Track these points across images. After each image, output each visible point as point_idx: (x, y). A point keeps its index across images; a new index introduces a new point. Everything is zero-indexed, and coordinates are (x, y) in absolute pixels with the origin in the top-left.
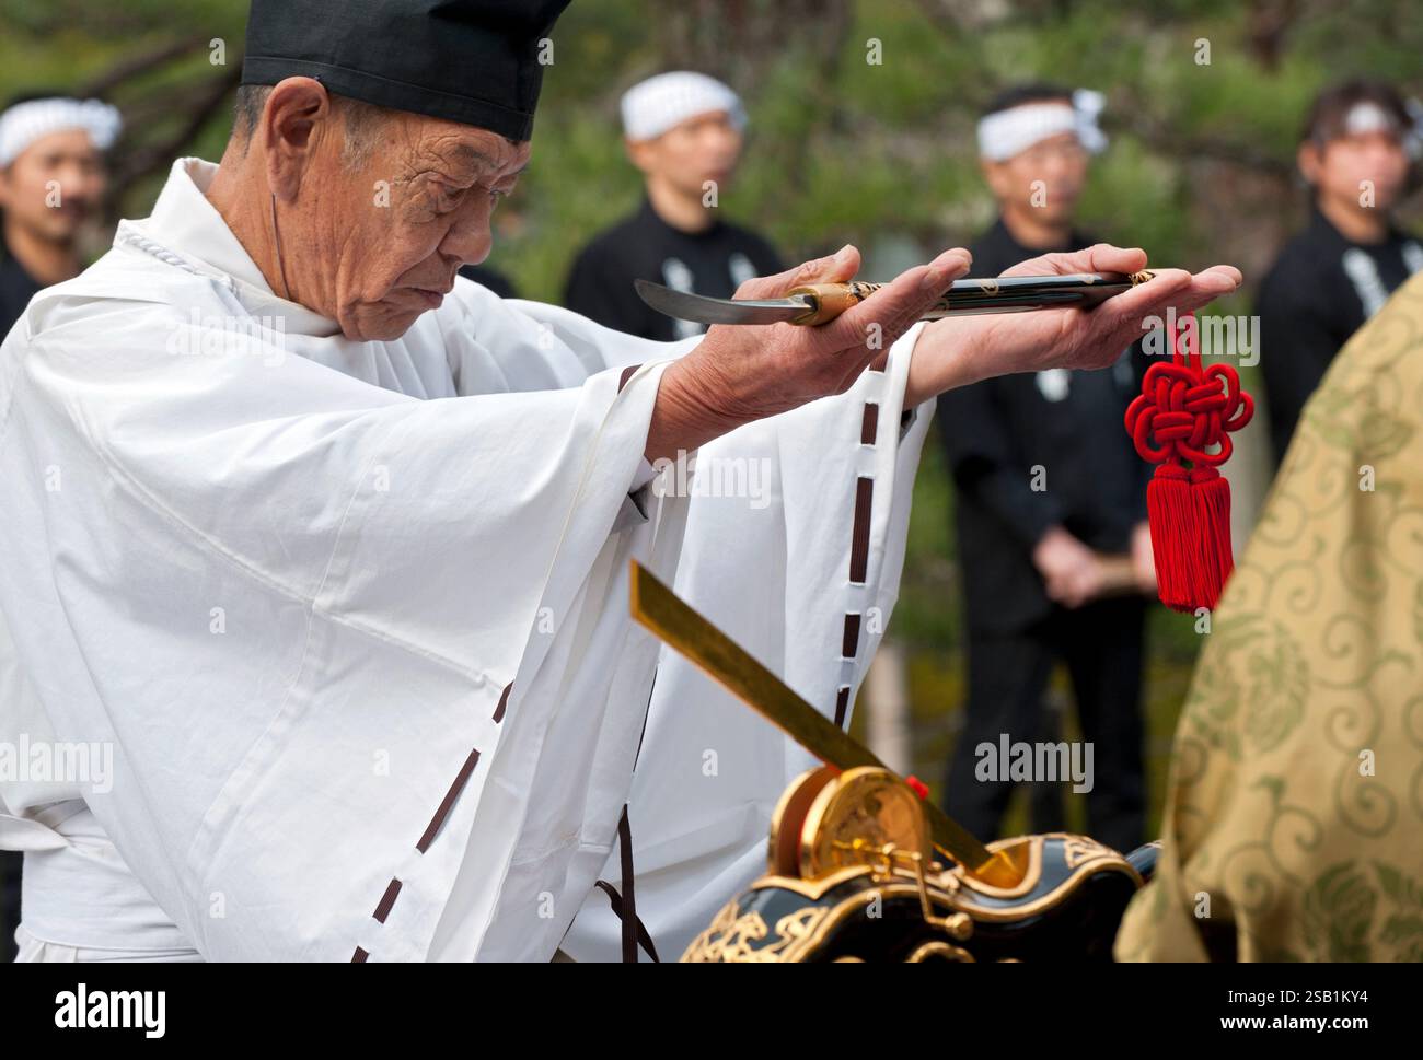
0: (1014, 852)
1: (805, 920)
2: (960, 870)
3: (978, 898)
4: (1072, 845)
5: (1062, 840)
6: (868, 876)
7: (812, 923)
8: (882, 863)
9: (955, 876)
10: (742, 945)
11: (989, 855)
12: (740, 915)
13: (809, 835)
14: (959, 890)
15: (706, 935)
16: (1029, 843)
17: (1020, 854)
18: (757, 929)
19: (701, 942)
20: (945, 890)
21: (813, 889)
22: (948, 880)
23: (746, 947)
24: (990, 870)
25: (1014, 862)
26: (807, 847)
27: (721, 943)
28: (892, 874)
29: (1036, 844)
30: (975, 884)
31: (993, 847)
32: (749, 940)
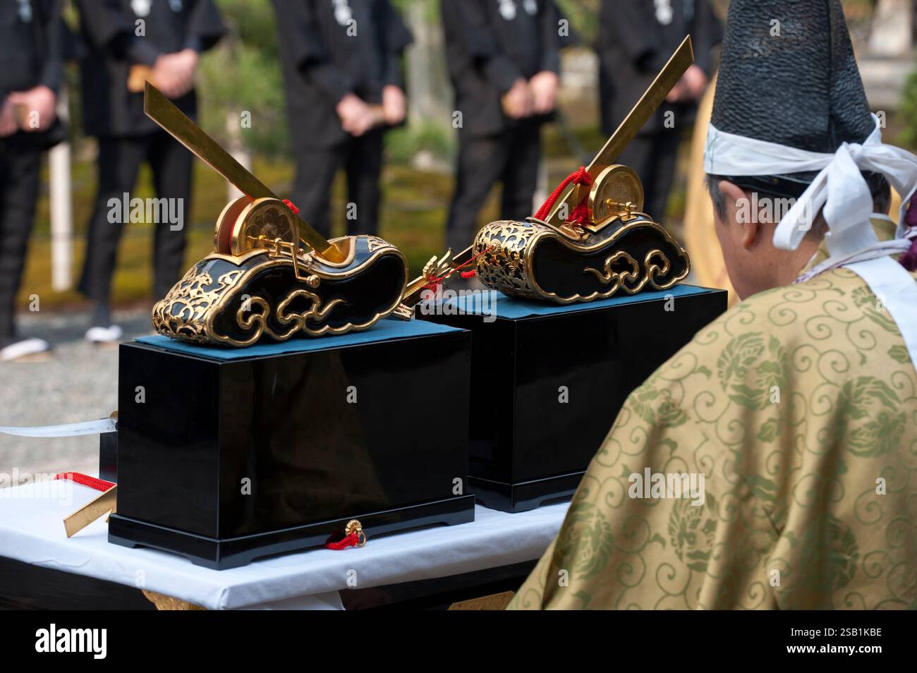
0: (341, 244)
1: (233, 276)
2: (313, 253)
3: (323, 267)
4: (371, 241)
5: (366, 238)
6: (266, 254)
7: (237, 277)
8: (274, 248)
9: (310, 255)
10: (199, 288)
11: (329, 245)
12: (199, 273)
13: (236, 232)
14: (313, 263)
15: (180, 283)
16: (349, 238)
17: (344, 245)
18: (208, 280)
19: (178, 286)
20: (306, 263)
21: (237, 260)
22: (307, 257)
23: (202, 290)
24: (329, 253)
25: (341, 250)
26: (234, 237)
27: (188, 288)
28: (279, 253)
29: (353, 239)
30: (321, 260)
31: (330, 241)
32: (203, 285)
